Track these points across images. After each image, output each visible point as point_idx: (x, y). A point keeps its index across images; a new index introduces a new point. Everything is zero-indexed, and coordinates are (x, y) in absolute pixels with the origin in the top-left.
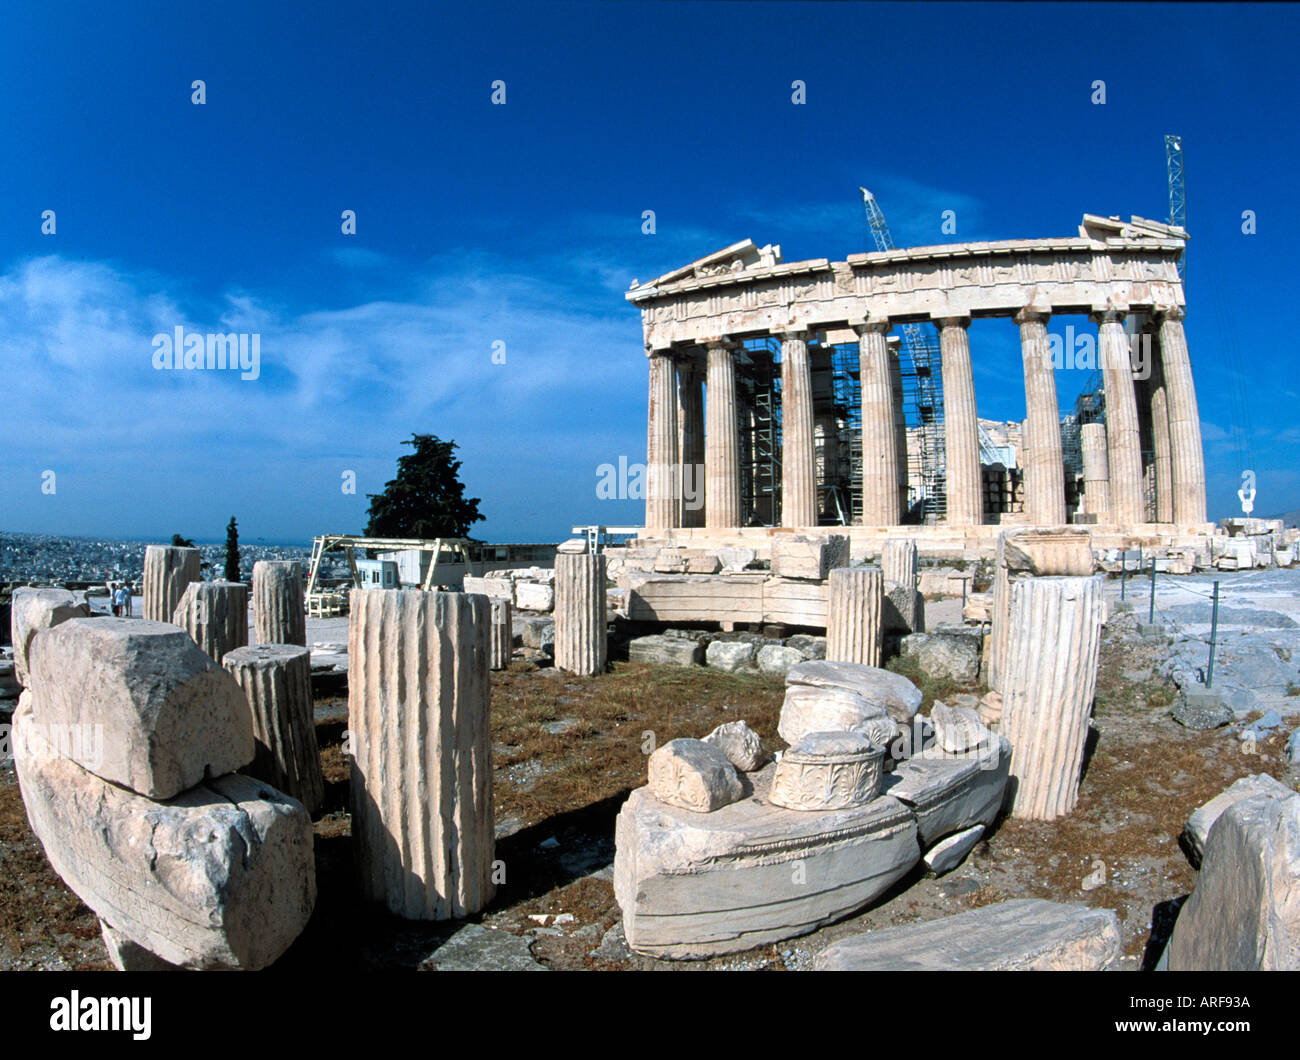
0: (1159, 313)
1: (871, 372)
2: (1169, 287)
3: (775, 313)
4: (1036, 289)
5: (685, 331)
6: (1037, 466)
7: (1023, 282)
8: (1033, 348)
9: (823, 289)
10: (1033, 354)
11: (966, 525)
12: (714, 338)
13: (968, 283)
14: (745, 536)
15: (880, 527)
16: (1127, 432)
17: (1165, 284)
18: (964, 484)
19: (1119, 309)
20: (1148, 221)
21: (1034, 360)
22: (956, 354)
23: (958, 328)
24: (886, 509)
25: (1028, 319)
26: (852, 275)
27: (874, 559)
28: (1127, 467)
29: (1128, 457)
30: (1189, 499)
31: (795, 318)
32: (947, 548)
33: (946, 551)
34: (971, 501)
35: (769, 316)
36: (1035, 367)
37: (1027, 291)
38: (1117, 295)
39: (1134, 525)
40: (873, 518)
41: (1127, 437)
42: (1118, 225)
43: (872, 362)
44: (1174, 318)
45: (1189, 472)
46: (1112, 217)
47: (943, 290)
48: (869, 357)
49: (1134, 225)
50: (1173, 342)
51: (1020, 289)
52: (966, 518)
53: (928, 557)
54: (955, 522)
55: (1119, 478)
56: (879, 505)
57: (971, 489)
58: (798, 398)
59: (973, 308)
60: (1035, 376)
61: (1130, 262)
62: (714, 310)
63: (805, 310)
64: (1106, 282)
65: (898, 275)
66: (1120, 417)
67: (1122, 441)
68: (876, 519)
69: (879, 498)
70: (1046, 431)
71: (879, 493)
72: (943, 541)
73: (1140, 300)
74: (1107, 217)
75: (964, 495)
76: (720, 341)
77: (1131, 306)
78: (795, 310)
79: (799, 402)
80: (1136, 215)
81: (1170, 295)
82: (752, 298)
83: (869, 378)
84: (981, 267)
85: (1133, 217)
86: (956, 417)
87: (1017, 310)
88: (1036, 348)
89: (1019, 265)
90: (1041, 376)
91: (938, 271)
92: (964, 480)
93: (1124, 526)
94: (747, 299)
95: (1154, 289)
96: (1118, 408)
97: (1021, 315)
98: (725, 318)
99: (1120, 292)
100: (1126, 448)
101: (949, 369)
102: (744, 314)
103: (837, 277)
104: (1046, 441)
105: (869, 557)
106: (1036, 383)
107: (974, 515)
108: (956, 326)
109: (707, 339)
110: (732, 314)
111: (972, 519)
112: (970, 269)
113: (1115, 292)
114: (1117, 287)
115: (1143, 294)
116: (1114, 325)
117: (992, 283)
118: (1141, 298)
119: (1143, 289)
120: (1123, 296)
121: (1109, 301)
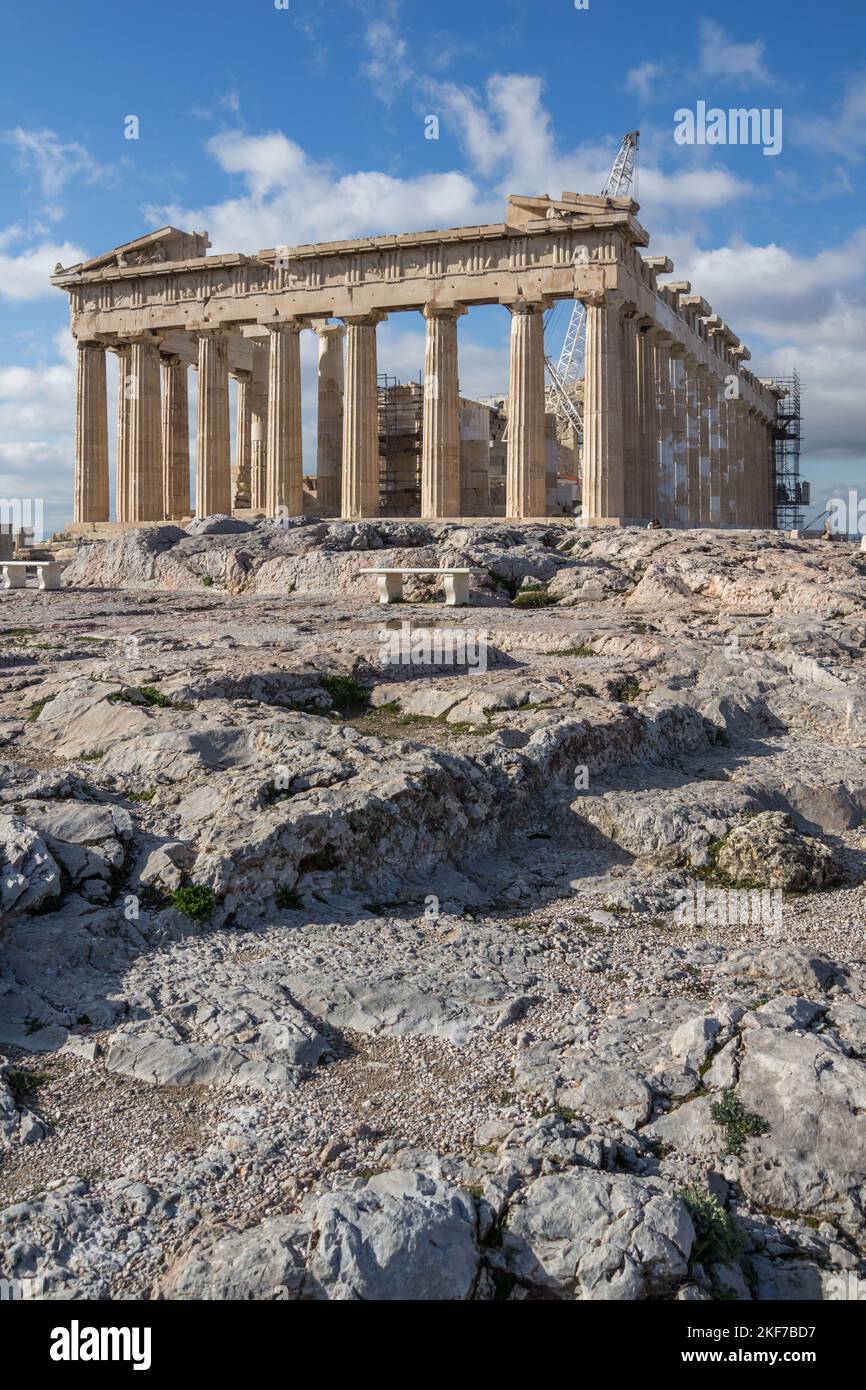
2: (599, 269)
4: (442, 284)
5: (109, 323)
7: (430, 277)
9: (239, 284)
10: (432, 351)
12: (135, 332)
13: (374, 279)
16: (522, 427)
19: (529, 300)
29: (521, 452)
30: (593, 493)
35: (187, 312)
37: (432, 286)
42: (544, 204)
45: (594, 466)
47: (349, 287)
55: (511, 473)
57: (360, 484)
59: (375, 306)
60: (431, 374)
61: (556, 244)
62: (136, 302)
65: (308, 271)
73: (558, 288)
76: (141, 335)
81: (599, 277)
82: (172, 292)
84: (390, 261)
89: (428, 258)
91: (347, 267)
94: (169, 292)
95: (579, 274)
98: (146, 311)
99: (536, 281)
100: (519, 443)
101: (348, 368)
102: (164, 308)
104: (435, 438)
107: (363, 508)
109: (129, 333)
110: (153, 307)
113: (530, 281)
114: (533, 275)
115: (563, 281)
116: (524, 317)
117: (398, 279)
118: (560, 285)
119: (565, 276)
120: (539, 285)
121: (520, 292)
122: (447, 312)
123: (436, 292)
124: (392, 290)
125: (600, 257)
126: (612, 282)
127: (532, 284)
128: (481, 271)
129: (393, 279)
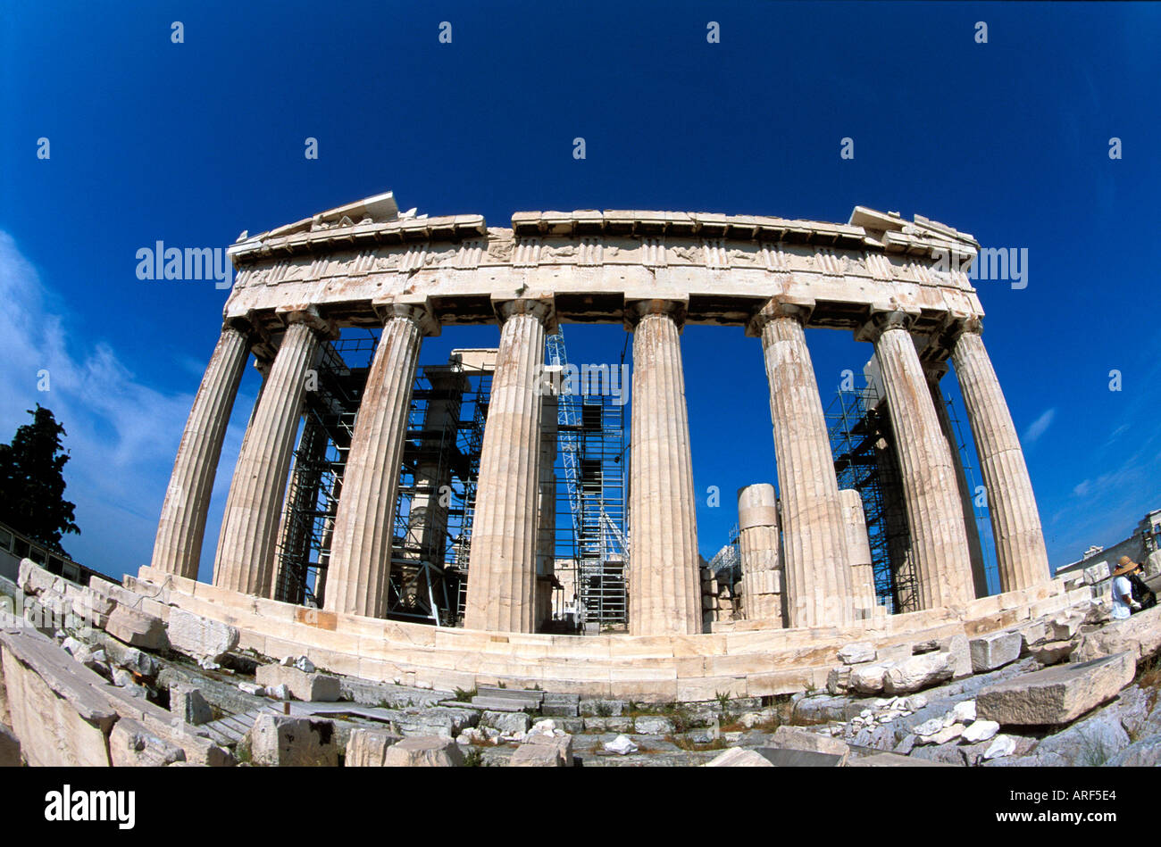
0: (957, 321)
1: (510, 370)
2: (963, 295)
3: (388, 281)
4: (791, 278)
5: (271, 297)
6: (804, 528)
7: (772, 269)
8: (788, 351)
9: (468, 256)
10: (788, 360)
11: (674, 635)
12: (298, 306)
13: (688, 262)
14: (262, 611)
15: (495, 633)
16: (940, 468)
17: (958, 291)
18: (669, 560)
19: (908, 310)
20: (934, 223)
21: (790, 368)
22: (660, 352)
23: (666, 319)
24: (509, 601)
25: (780, 314)
26: (514, 241)
27: (475, 693)
28: (948, 519)
29: (947, 503)
30: (1030, 553)
31: (413, 287)
32: (638, 678)
33: (638, 683)
34: (682, 591)
35: (379, 285)
36: (792, 377)
37: (777, 279)
38: (903, 297)
39: (968, 604)
40: (482, 615)
41: (942, 476)
43: (515, 354)
44: (974, 330)
45: (1025, 517)
46: (890, 212)
47: (648, 267)
48: (512, 348)
49: (917, 224)
50: (977, 357)
51: (766, 275)
52: (671, 623)
53: (600, 697)
54: (650, 631)
55: (936, 536)
56: (496, 592)
57: (681, 569)
58: (385, 400)
59: (693, 292)
60: (793, 390)
61: (913, 264)
62: (314, 274)
63: (431, 278)
64: (887, 281)
65: (582, 246)
66: (928, 448)
67: (934, 481)
68: (489, 618)
69: (497, 578)
70: (817, 469)
71: (497, 569)
72: (629, 664)
73: (932, 304)
74: (886, 212)
75: (669, 581)
76: (304, 312)
77: (922, 309)
78: (419, 279)
79: (384, 405)
80: (919, 214)
81: (966, 303)
82: (366, 262)
83: (505, 377)
84: (711, 247)
85: (916, 216)
86: (654, 446)
87: (762, 301)
88: (792, 353)
89: (765, 251)
90: (802, 389)
91: (645, 246)
92: (669, 552)
93: (955, 607)
94: (362, 263)
95: (947, 295)
96: (922, 436)
97: (769, 308)
98: (323, 284)
99: (906, 294)
100: (941, 491)
101: (646, 373)
102: (349, 280)
103: (491, 244)
104: (819, 486)
105: (467, 688)
106: (795, 399)
107: (688, 616)
108: (664, 315)
109: (291, 307)
110: (334, 279)
111: (684, 623)
112: (693, 248)
113: (900, 293)
115: (934, 299)
117: (726, 265)
119: (933, 294)
120: (911, 299)
121: (893, 301)
123: (787, 285)
124: (719, 277)
128: (842, 273)
129: (718, 265)
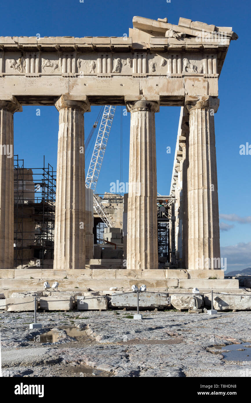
2: (204, 80)
4: (76, 81)
7: (65, 75)
10: (65, 135)
17: (200, 78)
21: (65, 139)
25: (65, 106)
36: (65, 145)
37: (67, 82)
42: (164, 26)
51: (61, 79)
64: (142, 77)
73: (172, 92)
81: (205, 87)
88: (68, 130)
95: (189, 83)
97: (60, 102)
99: (154, 85)
113: (149, 85)
114: (152, 81)
115: (176, 87)
116: (143, 113)
117: (37, 74)
118: (174, 90)
119: (177, 83)
120: (157, 89)
121: (141, 93)
122: (79, 104)
123: (70, 87)
124: (32, 83)
125: (204, 72)
126: (214, 91)
127: (150, 89)
128: (110, 75)
129: (32, 74)
